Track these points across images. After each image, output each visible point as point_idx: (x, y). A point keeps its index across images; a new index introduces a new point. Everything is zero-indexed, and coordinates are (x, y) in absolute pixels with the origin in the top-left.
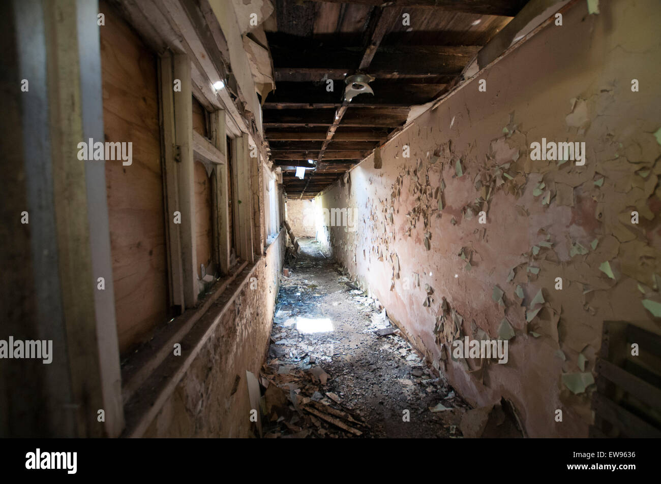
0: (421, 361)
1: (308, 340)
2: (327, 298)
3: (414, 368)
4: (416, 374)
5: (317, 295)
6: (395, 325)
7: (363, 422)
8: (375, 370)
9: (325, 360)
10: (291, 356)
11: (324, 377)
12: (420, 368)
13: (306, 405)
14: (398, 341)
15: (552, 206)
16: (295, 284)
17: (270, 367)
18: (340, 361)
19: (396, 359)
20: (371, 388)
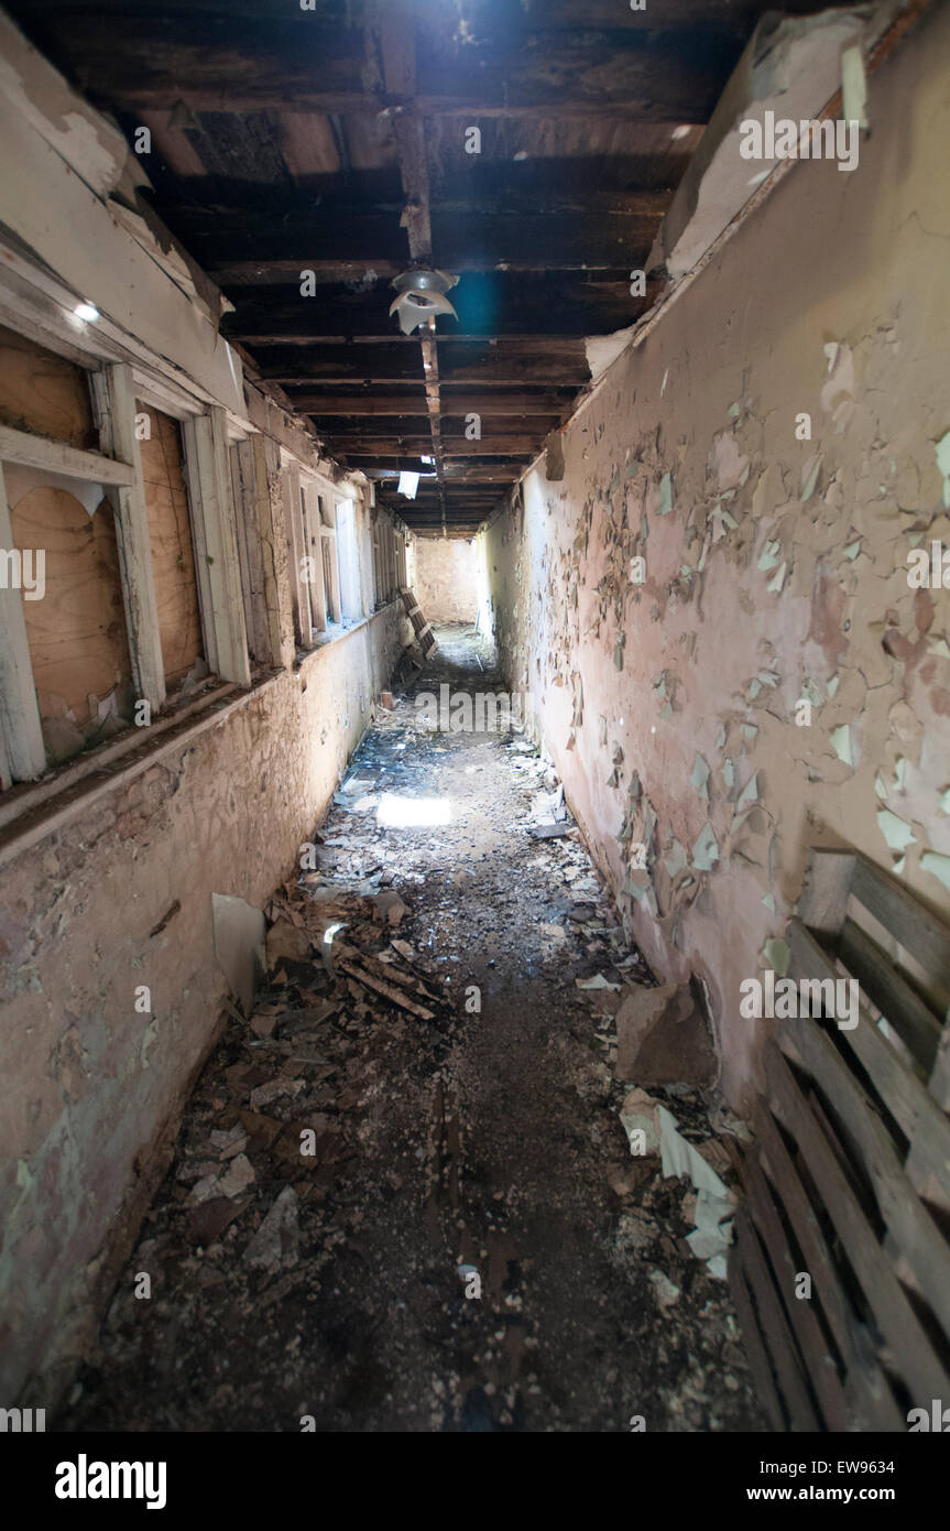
0: (600, 893)
1: (392, 839)
2: (456, 757)
3: (579, 905)
4: (578, 917)
5: (439, 750)
6: (574, 819)
7: (444, 997)
8: (502, 903)
9: (413, 879)
10: (349, 868)
11: (397, 912)
12: (592, 906)
13: (347, 960)
14: (570, 851)
15: (785, 595)
16: (401, 725)
17: (301, 888)
18: (441, 884)
19: (552, 886)
20: (482, 937)
